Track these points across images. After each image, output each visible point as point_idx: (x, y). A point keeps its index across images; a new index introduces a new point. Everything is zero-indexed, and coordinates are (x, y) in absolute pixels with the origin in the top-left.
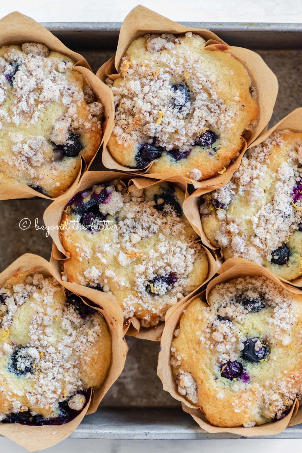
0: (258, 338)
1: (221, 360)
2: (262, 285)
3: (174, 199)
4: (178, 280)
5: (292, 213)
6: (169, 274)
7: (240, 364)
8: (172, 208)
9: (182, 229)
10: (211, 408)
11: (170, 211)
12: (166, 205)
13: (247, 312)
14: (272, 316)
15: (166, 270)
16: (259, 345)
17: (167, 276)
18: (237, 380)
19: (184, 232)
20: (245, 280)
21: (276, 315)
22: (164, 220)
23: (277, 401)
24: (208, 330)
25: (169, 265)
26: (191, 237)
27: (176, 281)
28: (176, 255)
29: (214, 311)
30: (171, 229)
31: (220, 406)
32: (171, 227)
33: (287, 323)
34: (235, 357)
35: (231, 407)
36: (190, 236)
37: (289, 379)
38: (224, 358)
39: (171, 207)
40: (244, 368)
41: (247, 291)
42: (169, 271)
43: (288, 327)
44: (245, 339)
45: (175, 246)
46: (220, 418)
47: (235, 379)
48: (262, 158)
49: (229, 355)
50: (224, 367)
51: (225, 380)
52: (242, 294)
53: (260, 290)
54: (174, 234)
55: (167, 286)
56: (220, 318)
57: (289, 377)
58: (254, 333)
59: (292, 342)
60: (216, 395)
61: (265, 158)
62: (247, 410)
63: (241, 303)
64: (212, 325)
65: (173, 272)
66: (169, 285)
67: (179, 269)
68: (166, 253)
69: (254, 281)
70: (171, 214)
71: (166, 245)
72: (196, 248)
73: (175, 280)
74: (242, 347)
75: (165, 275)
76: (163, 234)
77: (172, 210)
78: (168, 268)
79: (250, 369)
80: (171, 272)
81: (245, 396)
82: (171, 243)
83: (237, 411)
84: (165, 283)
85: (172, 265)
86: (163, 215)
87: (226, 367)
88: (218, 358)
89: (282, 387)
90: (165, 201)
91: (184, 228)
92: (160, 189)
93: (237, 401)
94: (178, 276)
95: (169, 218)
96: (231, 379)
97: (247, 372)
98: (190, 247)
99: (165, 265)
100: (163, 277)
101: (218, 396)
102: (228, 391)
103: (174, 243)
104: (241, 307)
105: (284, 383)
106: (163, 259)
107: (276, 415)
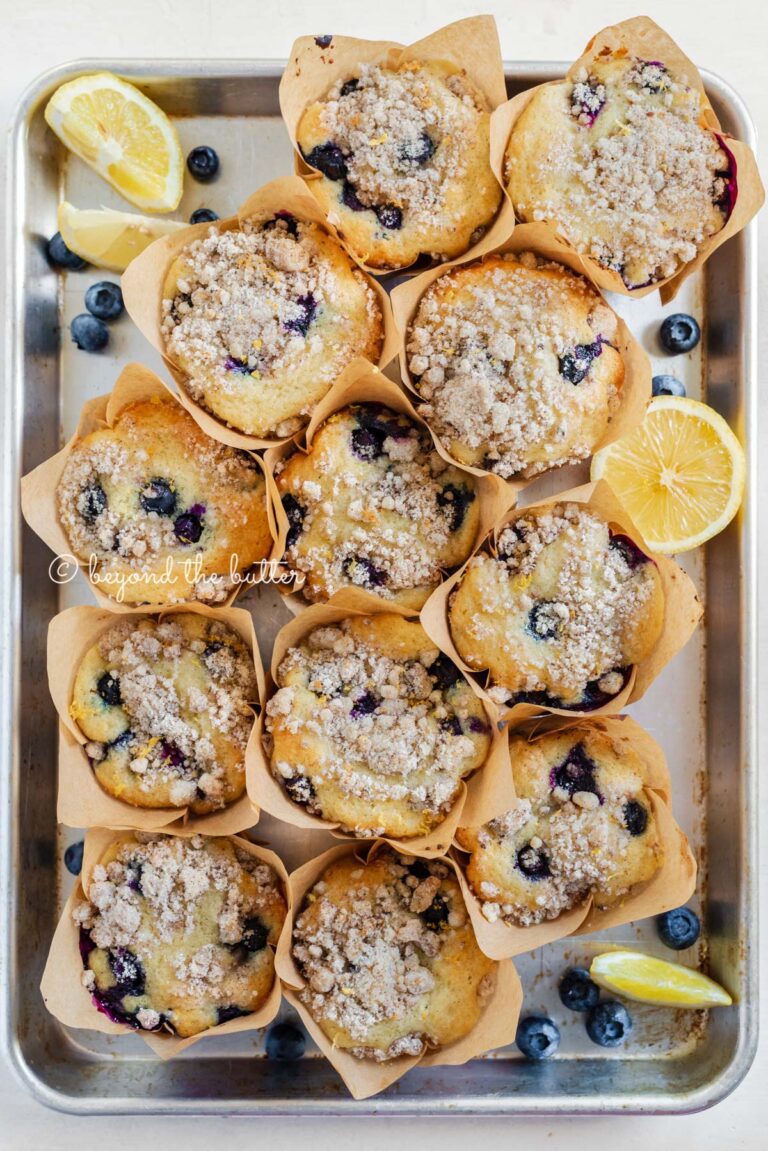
0: (140, 494)
1: (171, 543)
2: (69, 490)
7: (180, 517)
13: (105, 510)
14: (111, 475)
16: (151, 494)
18: (203, 520)
20: (63, 514)
21: (107, 471)
23: (227, 467)
24: (133, 561)
29: (107, 556)
33: (119, 455)
34: (169, 525)
35: (241, 528)
37: (196, 451)
38: (170, 538)
40: (184, 512)
41: (77, 511)
43: (125, 454)
44: (143, 511)
46: (258, 544)
47: (202, 524)
49: (166, 532)
50: (184, 540)
51: (203, 537)
52: (83, 516)
53: (76, 493)
56: (116, 547)
57: (193, 451)
58: (134, 500)
59: (145, 448)
60: (222, 549)
62: (243, 507)
63: (94, 517)
64: (124, 556)
69: (64, 501)
74: (153, 515)
79: (185, 504)
81: (224, 510)
83: (245, 521)
87: (185, 536)
88: (169, 546)
89: (206, 460)
93: (232, 521)
96: (202, 528)
97: (189, 508)
101: (225, 547)
102: (218, 533)
104: (100, 519)
105: (201, 457)
107: (250, 468)
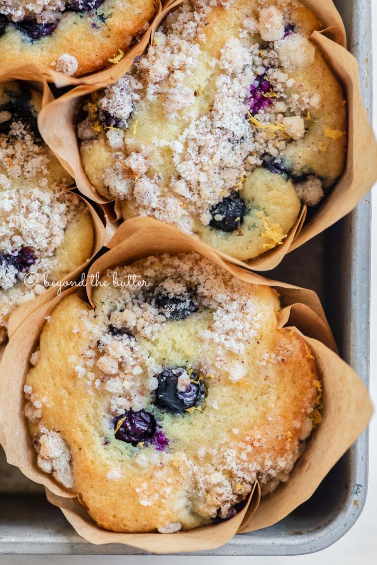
0: (185, 367)
1: (114, 408)
2: (192, 269)
3: (30, 113)
4: (37, 261)
5: (249, 135)
6: (19, 250)
7: (152, 417)
8: (24, 129)
9: (43, 167)
10: (97, 496)
11: (21, 133)
12: (14, 123)
13: (163, 318)
14: (210, 328)
15: (13, 243)
16: (185, 380)
17: (16, 254)
18: (146, 445)
19: (45, 171)
20: (161, 260)
21: (217, 324)
22: (10, 151)
23: (219, 485)
24: (91, 353)
25: (20, 234)
26: (61, 182)
27: (34, 263)
28: (31, 215)
29: (102, 318)
30: (23, 166)
31: (113, 494)
32: (22, 163)
33: (238, 340)
34: (140, 403)
35: (134, 495)
36: (58, 179)
37: (241, 445)
38: (121, 405)
39: (23, 126)
40: (159, 423)
41: (163, 280)
42: (20, 245)
43: (240, 348)
44: (158, 370)
45: (29, 197)
46: (114, 516)
47: (141, 444)
48: (190, 31)
49: (130, 400)
50: (120, 422)
51: (122, 445)
52: (155, 286)
53: (188, 279)
54: (28, 176)
55: (16, 271)
56: (113, 331)
57: (243, 441)
58: (176, 359)
59: (248, 376)
60: (106, 472)
61: (196, 32)
62: (163, 501)
63: (153, 303)
64: (98, 343)
65: (26, 245)
66: (20, 270)
67: (37, 240)
68: (14, 211)
69: (176, 262)
70: (23, 138)
71: (13, 196)
72: (70, 201)
73: (30, 261)
74: (153, 384)
75: (13, 252)
76: (8, 177)
77: (25, 133)
78: (17, 238)
79: (169, 425)
80: (22, 246)
81: (159, 475)
82: (21, 192)
83: (144, 503)
84: (12, 267)
85: (24, 233)
86: (8, 142)
87: (124, 423)
88: (110, 405)
89: (229, 459)
90: (13, 117)
91: (48, 164)
92: (5, 95)
93: (145, 486)
94: (37, 253)
95: (18, 146)
96: (135, 444)
97: (163, 430)
98: (58, 200)
99: (12, 233)
100: (8, 255)
101: (109, 476)
102: (129, 467)
103: (28, 193)
104: (151, 311)
105: (233, 453)
106: (8, 222)
107: (219, 511)
